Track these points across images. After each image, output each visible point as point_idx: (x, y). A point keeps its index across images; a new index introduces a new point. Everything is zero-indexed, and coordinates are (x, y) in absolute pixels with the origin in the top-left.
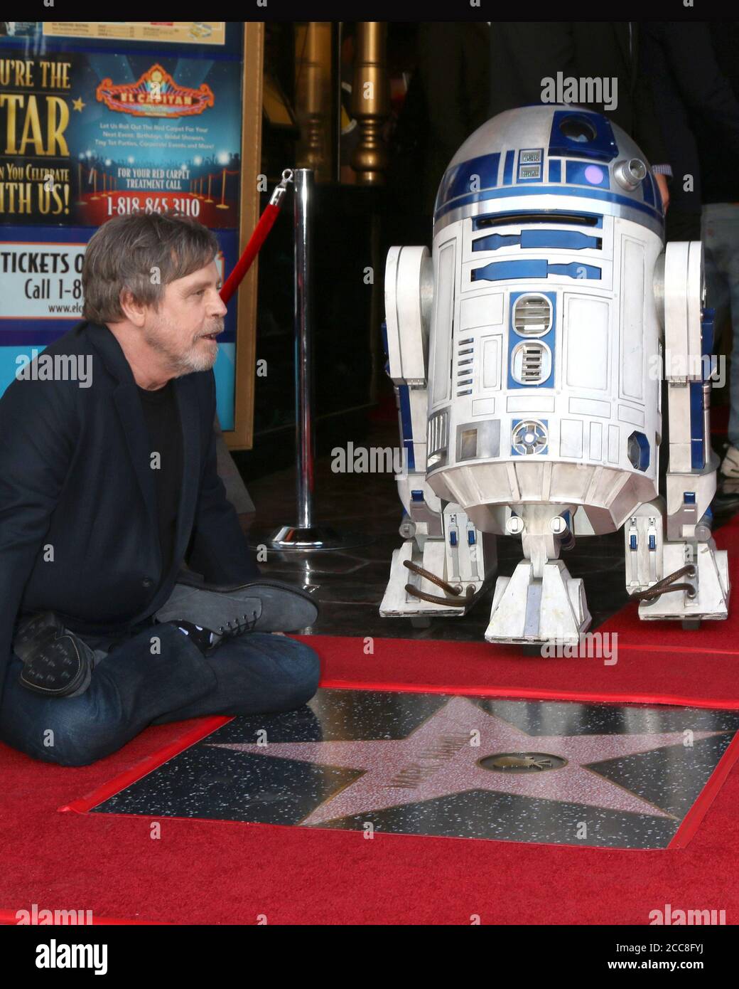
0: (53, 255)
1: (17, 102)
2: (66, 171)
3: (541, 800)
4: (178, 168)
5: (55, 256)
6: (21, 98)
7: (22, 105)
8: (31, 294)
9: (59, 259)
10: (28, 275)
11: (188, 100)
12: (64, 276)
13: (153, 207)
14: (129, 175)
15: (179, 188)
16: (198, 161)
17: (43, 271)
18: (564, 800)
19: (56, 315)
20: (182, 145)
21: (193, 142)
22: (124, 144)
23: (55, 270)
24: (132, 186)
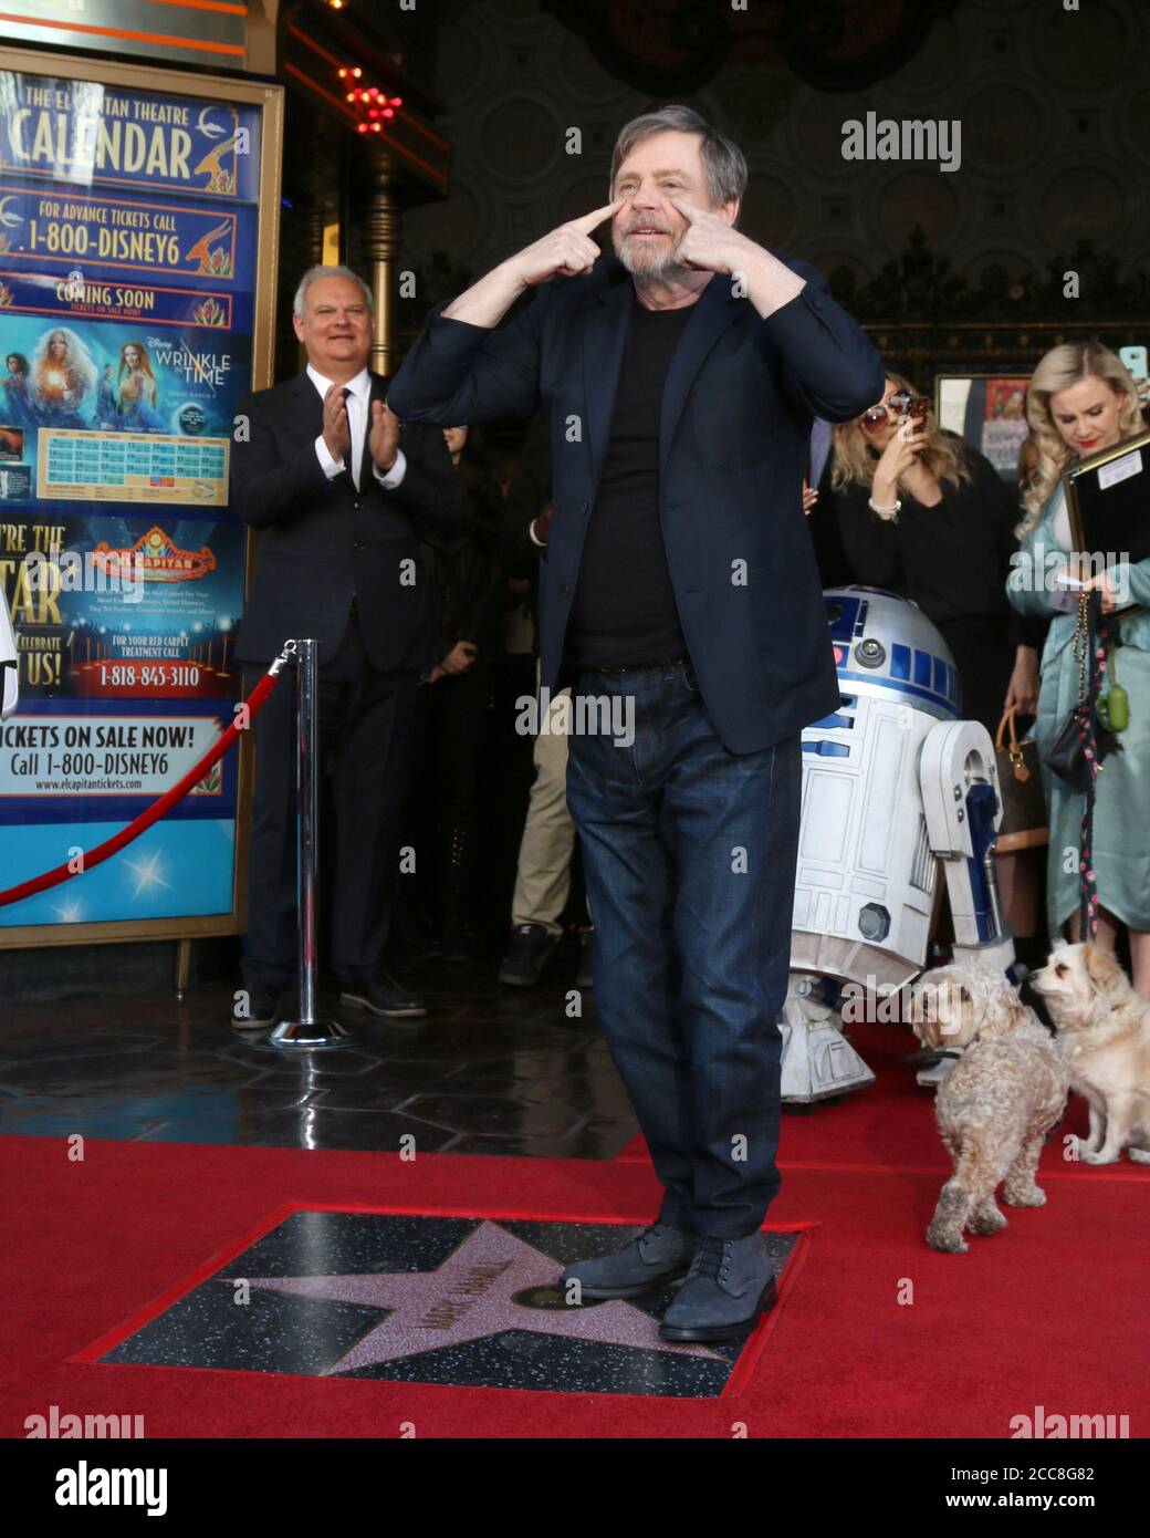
0: (41, 728)
1: (8, 567)
2: (58, 639)
3: (584, 1340)
4: (176, 635)
5: (44, 729)
6: (12, 564)
7: (13, 570)
8: (17, 770)
9: (48, 732)
10: (15, 750)
11: (188, 564)
12: (52, 750)
13: (149, 676)
14: (124, 643)
15: (177, 655)
16: (198, 627)
17: (31, 745)
18: (609, 1340)
19: (44, 791)
20: (181, 611)
21: (192, 607)
22: (120, 610)
23: (43, 745)
24: (128, 654)
